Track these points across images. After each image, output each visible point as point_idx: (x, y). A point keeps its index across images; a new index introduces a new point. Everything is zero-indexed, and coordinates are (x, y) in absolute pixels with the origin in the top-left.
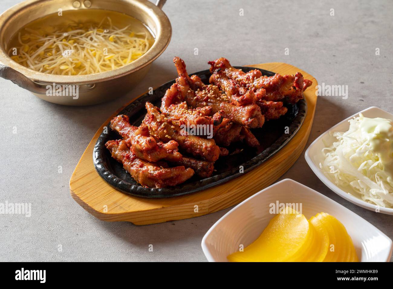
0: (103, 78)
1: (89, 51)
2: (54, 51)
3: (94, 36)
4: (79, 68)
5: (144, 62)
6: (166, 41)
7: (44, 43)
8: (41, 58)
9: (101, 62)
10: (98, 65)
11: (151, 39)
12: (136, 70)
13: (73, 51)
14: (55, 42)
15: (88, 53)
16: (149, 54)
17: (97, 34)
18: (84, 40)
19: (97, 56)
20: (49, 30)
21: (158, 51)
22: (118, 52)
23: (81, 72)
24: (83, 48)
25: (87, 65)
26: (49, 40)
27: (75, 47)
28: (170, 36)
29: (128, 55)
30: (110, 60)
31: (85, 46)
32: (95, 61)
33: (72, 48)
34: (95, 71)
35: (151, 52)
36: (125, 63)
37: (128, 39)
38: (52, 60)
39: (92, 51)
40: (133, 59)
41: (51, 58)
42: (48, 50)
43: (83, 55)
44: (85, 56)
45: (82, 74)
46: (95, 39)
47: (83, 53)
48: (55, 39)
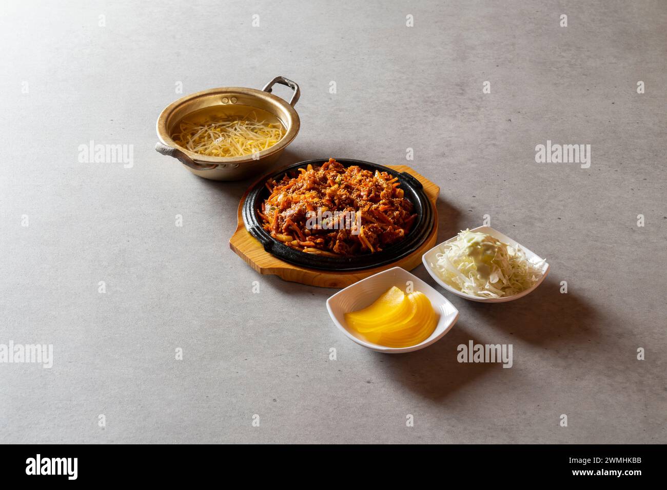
0: (245, 159)
1: (234, 139)
2: (206, 138)
3: (237, 127)
4: (226, 151)
5: (277, 149)
6: (295, 134)
7: (198, 131)
8: (196, 143)
9: (244, 147)
10: (241, 150)
11: (284, 130)
12: (270, 155)
13: (221, 138)
14: (206, 131)
15: (233, 140)
16: (280, 143)
17: (240, 125)
18: (230, 129)
19: (240, 142)
20: (202, 120)
21: (288, 140)
22: (258, 140)
23: (227, 155)
24: (229, 136)
25: (232, 149)
26: (202, 129)
27: (223, 135)
28: (298, 130)
29: (266, 142)
30: (250, 145)
31: (230, 134)
32: (239, 146)
33: (221, 136)
34: (238, 154)
35: (283, 141)
36: (264, 148)
37: (266, 129)
38: (204, 145)
39: (236, 139)
40: (269, 146)
41: (203, 143)
42: (201, 137)
43: (230, 142)
44: (231, 142)
45: (228, 156)
46: (238, 129)
47: (229, 140)
48: (206, 128)
